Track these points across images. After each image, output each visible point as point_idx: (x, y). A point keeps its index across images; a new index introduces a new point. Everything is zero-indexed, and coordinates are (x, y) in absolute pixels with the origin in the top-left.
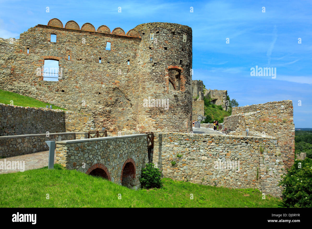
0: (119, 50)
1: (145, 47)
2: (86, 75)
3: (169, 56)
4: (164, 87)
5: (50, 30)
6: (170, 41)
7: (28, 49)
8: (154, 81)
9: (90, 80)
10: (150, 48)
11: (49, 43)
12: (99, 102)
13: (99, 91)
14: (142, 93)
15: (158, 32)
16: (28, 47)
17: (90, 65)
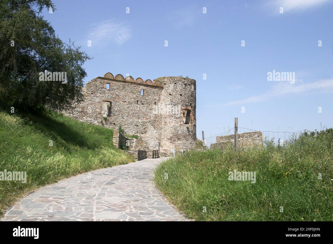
0: (149, 95)
1: (167, 93)
2: (129, 113)
3: (183, 100)
4: (181, 122)
5: (106, 81)
6: (184, 90)
7: (92, 94)
8: (173, 118)
9: (131, 116)
10: (170, 94)
11: (105, 90)
12: (137, 132)
13: (137, 124)
14: (164, 126)
15: (175, 84)
16: (92, 92)
17: (131, 106)
